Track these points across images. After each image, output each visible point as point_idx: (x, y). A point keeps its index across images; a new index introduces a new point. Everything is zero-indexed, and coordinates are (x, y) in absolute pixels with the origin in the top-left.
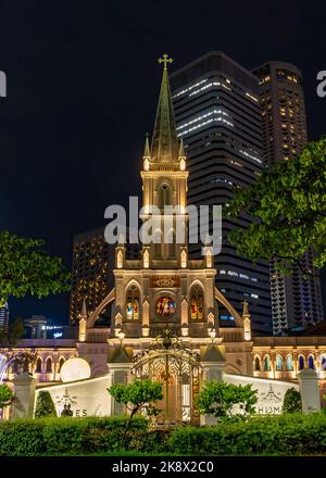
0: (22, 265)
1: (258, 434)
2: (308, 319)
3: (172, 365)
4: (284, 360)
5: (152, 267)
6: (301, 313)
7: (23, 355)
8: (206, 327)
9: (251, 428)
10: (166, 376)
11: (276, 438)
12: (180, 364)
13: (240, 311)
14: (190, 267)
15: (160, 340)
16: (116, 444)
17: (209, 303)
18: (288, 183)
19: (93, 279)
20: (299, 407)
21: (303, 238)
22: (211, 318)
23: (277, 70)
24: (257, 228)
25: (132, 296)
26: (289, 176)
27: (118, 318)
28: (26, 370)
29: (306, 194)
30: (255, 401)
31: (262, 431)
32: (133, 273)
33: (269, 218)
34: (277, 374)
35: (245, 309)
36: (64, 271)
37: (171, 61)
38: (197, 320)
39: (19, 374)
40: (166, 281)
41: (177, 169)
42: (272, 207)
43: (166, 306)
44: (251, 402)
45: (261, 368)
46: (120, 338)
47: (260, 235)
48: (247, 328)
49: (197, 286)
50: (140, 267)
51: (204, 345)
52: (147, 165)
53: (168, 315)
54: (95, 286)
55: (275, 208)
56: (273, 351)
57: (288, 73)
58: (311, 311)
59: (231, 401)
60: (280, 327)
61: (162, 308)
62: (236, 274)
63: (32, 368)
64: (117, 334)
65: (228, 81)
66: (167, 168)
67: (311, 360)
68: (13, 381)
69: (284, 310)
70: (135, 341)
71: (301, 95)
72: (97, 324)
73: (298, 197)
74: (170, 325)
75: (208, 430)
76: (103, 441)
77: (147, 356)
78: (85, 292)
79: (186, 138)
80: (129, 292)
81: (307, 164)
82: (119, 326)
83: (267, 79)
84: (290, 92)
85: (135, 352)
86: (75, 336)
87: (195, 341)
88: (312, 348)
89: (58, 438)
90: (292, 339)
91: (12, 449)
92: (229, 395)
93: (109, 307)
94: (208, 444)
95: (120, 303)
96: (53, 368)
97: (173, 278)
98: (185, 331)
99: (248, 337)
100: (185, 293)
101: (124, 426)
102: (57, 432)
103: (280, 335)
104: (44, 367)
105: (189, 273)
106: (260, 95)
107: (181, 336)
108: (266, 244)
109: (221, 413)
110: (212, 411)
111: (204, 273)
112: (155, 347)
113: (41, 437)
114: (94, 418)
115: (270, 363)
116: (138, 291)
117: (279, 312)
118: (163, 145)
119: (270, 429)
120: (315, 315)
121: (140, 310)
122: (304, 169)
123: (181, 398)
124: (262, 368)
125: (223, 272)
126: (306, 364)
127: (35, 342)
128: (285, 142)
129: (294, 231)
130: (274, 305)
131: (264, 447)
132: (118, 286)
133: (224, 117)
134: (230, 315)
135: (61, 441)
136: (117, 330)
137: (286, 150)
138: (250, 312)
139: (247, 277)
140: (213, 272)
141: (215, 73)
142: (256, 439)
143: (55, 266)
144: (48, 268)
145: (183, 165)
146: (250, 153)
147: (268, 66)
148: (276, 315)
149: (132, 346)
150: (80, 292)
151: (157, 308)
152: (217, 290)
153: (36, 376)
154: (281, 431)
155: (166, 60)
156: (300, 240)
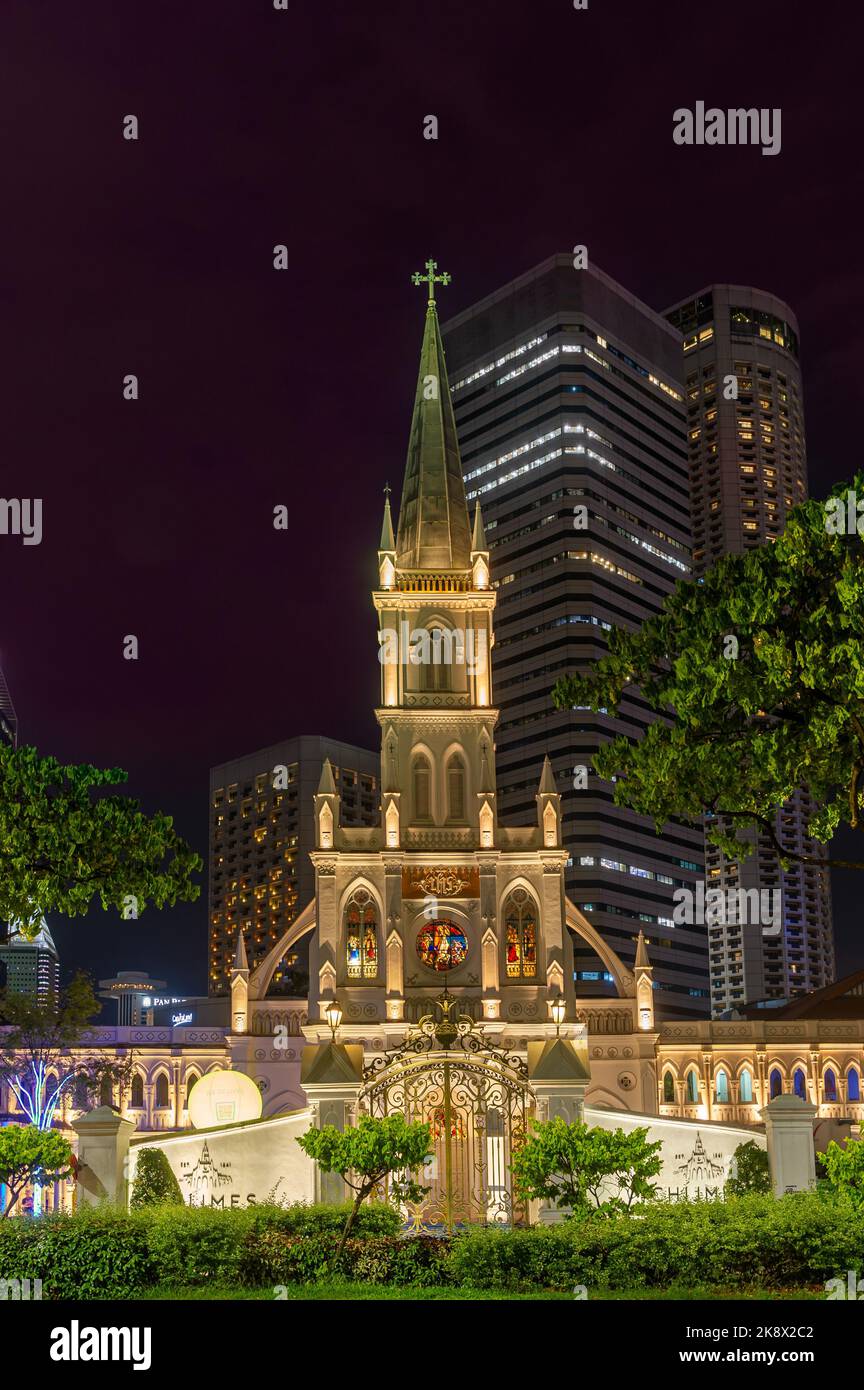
0: (75, 833)
1: (660, 1243)
2: (797, 980)
3: (459, 1089)
4: (734, 1077)
5: (407, 846)
6: (780, 965)
7: (97, 1065)
8: (543, 997)
9: (644, 1228)
10: (446, 1115)
11: (701, 1252)
12: (480, 1085)
13: (628, 959)
14: (502, 845)
15: (430, 1030)
16: (324, 1268)
17: (551, 936)
18: (745, 613)
19: (262, 879)
20: (763, 1186)
21: (781, 761)
22: (555, 975)
23: (734, 311)
24: (665, 737)
25: (360, 920)
26: (747, 595)
27: (326, 976)
28: (107, 1101)
29: (790, 646)
30: (655, 1167)
31: (668, 1236)
32: (360, 861)
33: (695, 709)
34: (717, 1112)
35: (640, 953)
36: (181, 849)
37: (445, 279)
38: (522, 980)
39: (89, 1109)
40: (441, 881)
41: (467, 586)
42: (703, 679)
43: (445, 945)
44: (644, 1172)
45: (676, 1095)
46: (330, 1024)
47: (672, 754)
48: (645, 1001)
49: (519, 894)
50: (377, 846)
51: (539, 1039)
52: (388, 574)
53: (448, 966)
54: (268, 895)
55: (711, 683)
56: (707, 1056)
57: (760, 318)
58: (804, 960)
59: (598, 1167)
60: (728, 999)
61: (434, 950)
62: (621, 867)
63: (121, 1095)
64: (324, 1015)
65: (602, 342)
66: (440, 583)
67: (800, 1079)
68: (77, 1126)
69: (739, 959)
70: (370, 1032)
71: (796, 383)
72: (275, 992)
73: (770, 651)
74: (456, 991)
75: (540, 1235)
76: (294, 1261)
77: (397, 1067)
78: (246, 911)
79: (490, 503)
80: (351, 909)
81: (794, 560)
82: (328, 995)
83: (706, 335)
84: (766, 374)
85: (369, 1057)
86: (224, 1020)
87: (517, 1030)
88: (804, 1048)
89: (184, 1252)
90: (756, 1027)
91: (77, 1278)
92: (591, 1153)
93: (303, 947)
94: (540, 1267)
95: (330, 936)
96: (172, 1097)
97: (462, 873)
98: (491, 1008)
99: (646, 1021)
100: (489, 912)
101: (341, 1226)
102: (181, 1239)
103: (728, 1017)
104: (149, 1094)
105: (500, 860)
106: (685, 382)
107: (482, 1018)
108: (687, 777)
109: (572, 1197)
110: (552, 1192)
111: (536, 860)
112: (417, 1045)
113: (145, 1252)
114: (269, 1206)
115: (699, 1086)
116: (373, 907)
117: (726, 961)
118: (430, 520)
119: (688, 1231)
120: (815, 970)
121: (379, 954)
122: (786, 577)
123: (482, 1167)
124: (679, 1095)
125: (587, 861)
126: (787, 1086)
127: (124, 1033)
128: (751, 514)
129: (758, 744)
130: (715, 946)
131: (673, 1272)
132: (324, 894)
133: (589, 444)
134: (603, 971)
135: (191, 1260)
136: (324, 1004)
137: (752, 536)
138: (652, 962)
139: (647, 875)
140: (562, 859)
141: (565, 317)
142: (654, 1255)
143: (157, 836)
144: (141, 842)
145: (481, 575)
146: (659, 544)
147: (708, 299)
148: (717, 971)
149: (362, 1042)
150: (232, 913)
151: (420, 949)
152: (571, 907)
153: (130, 1115)
154: (714, 1237)
155: (432, 278)
156: (772, 766)
